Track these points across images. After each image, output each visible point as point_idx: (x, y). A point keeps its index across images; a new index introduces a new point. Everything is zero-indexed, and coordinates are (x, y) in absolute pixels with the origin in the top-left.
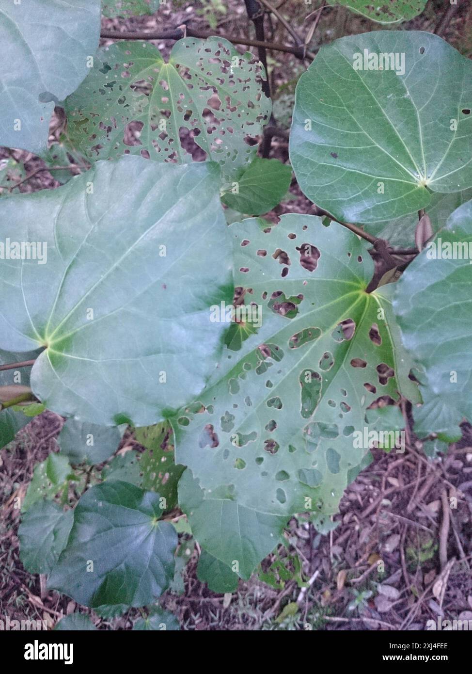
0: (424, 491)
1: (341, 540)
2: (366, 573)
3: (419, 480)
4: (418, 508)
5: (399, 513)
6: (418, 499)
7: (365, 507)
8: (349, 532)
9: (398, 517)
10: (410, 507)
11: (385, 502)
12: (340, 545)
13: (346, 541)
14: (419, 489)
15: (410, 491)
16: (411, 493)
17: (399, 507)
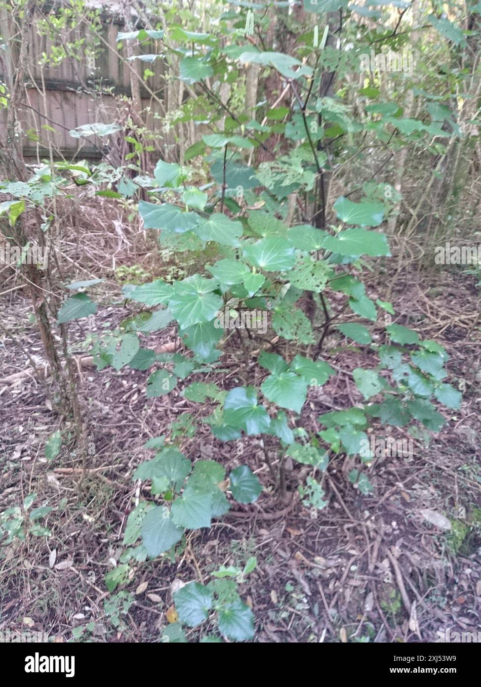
0: (375, 554)
1: (333, 603)
2: (359, 627)
3: (369, 546)
4: (376, 568)
5: (365, 574)
6: (374, 560)
7: (341, 575)
8: (336, 596)
9: (365, 577)
10: (371, 567)
11: (354, 568)
12: (334, 607)
13: (337, 602)
14: (372, 553)
15: (366, 555)
16: (367, 557)
17: (364, 570)
